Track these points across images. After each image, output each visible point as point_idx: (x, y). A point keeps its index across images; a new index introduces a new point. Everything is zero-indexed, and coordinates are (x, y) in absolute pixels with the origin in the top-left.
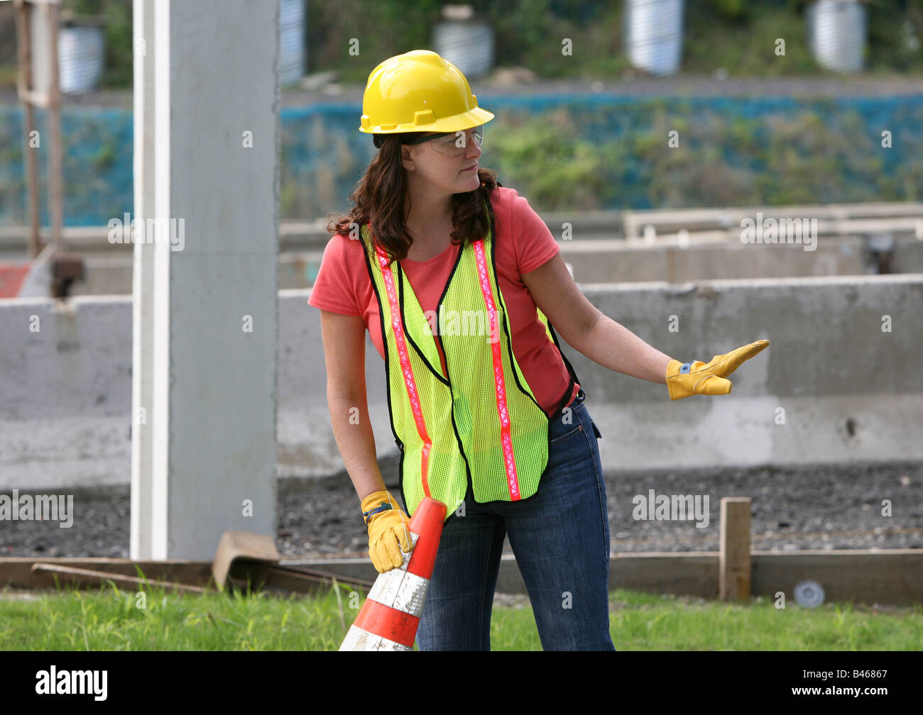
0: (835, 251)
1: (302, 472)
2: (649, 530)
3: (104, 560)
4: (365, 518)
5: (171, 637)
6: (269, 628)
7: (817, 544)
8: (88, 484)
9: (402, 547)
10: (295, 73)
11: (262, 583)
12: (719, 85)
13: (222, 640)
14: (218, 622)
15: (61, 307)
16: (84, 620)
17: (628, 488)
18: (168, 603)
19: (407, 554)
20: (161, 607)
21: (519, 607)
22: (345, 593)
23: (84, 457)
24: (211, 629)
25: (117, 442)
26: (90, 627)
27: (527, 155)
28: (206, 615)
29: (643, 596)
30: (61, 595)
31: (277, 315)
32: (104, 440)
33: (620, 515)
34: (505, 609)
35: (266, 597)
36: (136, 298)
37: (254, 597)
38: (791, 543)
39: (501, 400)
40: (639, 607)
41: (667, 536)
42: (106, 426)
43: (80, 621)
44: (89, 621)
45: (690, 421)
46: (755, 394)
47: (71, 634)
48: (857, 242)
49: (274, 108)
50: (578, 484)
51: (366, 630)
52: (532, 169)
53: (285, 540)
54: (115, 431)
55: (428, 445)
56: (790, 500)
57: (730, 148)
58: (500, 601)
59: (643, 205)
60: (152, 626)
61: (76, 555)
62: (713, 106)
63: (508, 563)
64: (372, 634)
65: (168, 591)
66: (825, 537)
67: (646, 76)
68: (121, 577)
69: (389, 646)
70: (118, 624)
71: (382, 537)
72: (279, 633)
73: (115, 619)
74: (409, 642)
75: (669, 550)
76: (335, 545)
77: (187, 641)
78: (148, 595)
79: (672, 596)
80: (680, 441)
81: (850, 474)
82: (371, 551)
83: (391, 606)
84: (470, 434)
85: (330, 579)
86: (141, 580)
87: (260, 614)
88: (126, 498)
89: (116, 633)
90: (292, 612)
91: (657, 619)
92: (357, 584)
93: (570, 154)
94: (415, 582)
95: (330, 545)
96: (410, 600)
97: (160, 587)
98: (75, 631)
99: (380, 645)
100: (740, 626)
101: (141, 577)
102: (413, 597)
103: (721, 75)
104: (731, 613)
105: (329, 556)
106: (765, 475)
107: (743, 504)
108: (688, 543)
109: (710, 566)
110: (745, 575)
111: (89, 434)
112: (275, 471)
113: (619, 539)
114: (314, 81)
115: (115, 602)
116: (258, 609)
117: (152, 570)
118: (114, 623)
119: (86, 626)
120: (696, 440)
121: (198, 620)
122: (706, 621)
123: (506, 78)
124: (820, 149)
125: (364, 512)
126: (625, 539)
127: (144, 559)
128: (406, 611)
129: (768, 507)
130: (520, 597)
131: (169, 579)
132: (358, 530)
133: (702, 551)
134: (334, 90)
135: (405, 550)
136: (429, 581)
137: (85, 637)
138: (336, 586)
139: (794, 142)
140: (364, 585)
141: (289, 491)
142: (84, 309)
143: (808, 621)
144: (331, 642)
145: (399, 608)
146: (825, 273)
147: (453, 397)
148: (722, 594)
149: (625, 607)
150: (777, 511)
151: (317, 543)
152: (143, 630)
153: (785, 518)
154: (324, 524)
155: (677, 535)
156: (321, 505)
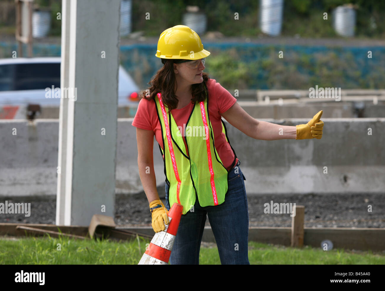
0: (341, 108)
1: (125, 191)
2: (264, 218)
3: (45, 225)
4: (151, 210)
5: (71, 257)
6: (111, 254)
7: (330, 225)
8: (40, 194)
9: (165, 222)
10: (127, 32)
11: (108, 236)
12: (296, 41)
13: (91, 258)
14: (90, 251)
15: (30, 123)
16: (36, 249)
17: (256, 201)
18: (71, 243)
19: (167, 225)
20: (67, 244)
21: (211, 247)
22: (141, 240)
23: (38, 183)
24: (87, 254)
25: (52, 178)
26: (39, 252)
27: (219, 67)
28: (85, 248)
29: (261, 244)
30: (28, 239)
31: (117, 128)
32: (47, 177)
33: (252, 212)
34: (205, 248)
35: (110, 241)
36: (61, 120)
37: (105, 241)
38: (320, 224)
39: (210, 165)
40: (259, 249)
41: (271, 221)
42: (47, 171)
43: (35, 249)
44: (38, 249)
45: (281, 175)
46: (308, 164)
47: (31, 254)
48: (350, 105)
49: (117, 46)
50: (238, 198)
51: (150, 255)
52: (221, 72)
53: (118, 219)
54: (51, 173)
55: (180, 183)
56: (320, 207)
57: (300, 66)
58: (203, 244)
59: (265, 88)
60: (63, 252)
61: (34, 223)
62: (293, 49)
63: (208, 230)
64: (152, 257)
65: (70, 238)
66: (334, 222)
67: (267, 36)
68: (52, 232)
69: (159, 262)
70: (50, 251)
71: (157, 218)
72: (114, 256)
73: (49, 249)
74: (166, 261)
75: (271, 226)
76: (138, 221)
77: (78, 258)
78: (62, 239)
79: (272, 245)
80: (277, 182)
81: (345, 197)
82: (152, 224)
83: (160, 246)
84: (197, 179)
85: (135, 234)
86: (60, 233)
87: (107, 248)
88: (55, 200)
89: (49, 254)
90: (120, 248)
91: (266, 254)
92: (146, 237)
93: (236, 67)
94: (170, 237)
95: (136, 221)
96: (167, 244)
97: (67, 236)
98: (33, 253)
99: (155, 261)
100: (299, 257)
101: (60, 232)
102: (169, 243)
103: (297, 36)
104: (295, 252)
105: (136, 225)
106: (310, 197)
107: (301, 208)
108: (279, 223)
109: (288, 233)
110: (302, 237)
111: (40, 174)
112: (114, 191)
113: (251, 221)
114: (134, 35)
115: (49, 242)
116: (106, 246)
117: (64, 229)
118: (49, 250)
119: (37, 251)
120: (283, 182)
121: (82, 250)
122: (285, 255)
123: (211, 36)
124: (336, 67)
125: (150, 208)
126: (254, 221)
127: (61, 225)
128: (166, 248)
129: (311, 210)
130: (211, 244)
131: (71, 233)
132: (147, 215)
133: (285, 227)
134: (142, 39)
135: (167, 223)
136: (175, 236)
137: (37, 256)
138: (138, 238)
139: (326, 64)
140: (149, 238)
141: (120, 199)
142: (40, 124)
143: (326, 256)
144: (135, 260)
145: (163, 247)
146: (337, 117)
147: (190, 164)
148: (292, 244)
149: (253, 249)
150: (315, 212)
151: (131, 220)
152: (60, 253)
153: (318, 214)
154: (134, 213)
155: (275, 220)
156: (133, 205)
